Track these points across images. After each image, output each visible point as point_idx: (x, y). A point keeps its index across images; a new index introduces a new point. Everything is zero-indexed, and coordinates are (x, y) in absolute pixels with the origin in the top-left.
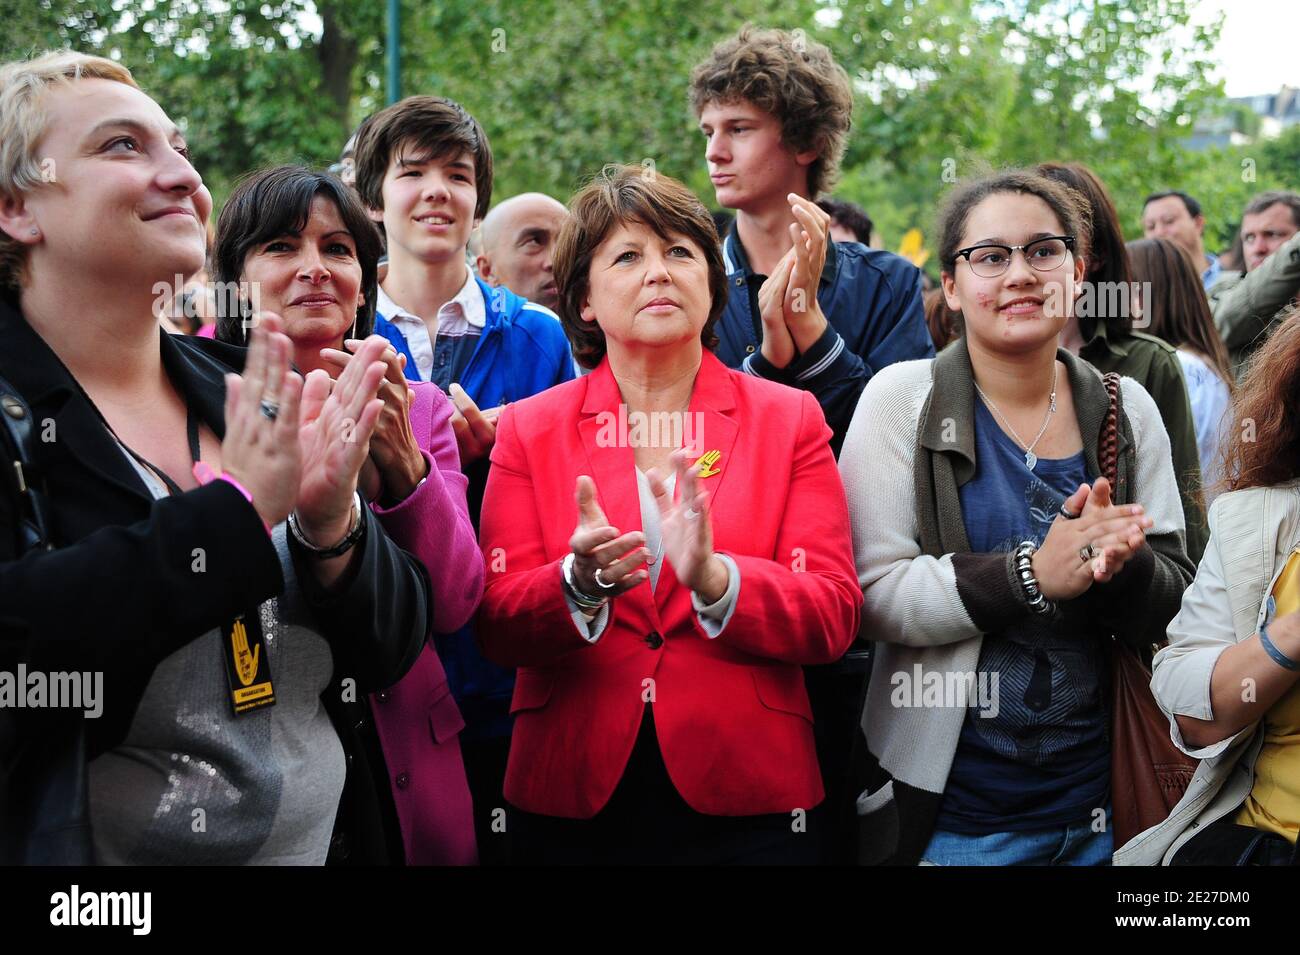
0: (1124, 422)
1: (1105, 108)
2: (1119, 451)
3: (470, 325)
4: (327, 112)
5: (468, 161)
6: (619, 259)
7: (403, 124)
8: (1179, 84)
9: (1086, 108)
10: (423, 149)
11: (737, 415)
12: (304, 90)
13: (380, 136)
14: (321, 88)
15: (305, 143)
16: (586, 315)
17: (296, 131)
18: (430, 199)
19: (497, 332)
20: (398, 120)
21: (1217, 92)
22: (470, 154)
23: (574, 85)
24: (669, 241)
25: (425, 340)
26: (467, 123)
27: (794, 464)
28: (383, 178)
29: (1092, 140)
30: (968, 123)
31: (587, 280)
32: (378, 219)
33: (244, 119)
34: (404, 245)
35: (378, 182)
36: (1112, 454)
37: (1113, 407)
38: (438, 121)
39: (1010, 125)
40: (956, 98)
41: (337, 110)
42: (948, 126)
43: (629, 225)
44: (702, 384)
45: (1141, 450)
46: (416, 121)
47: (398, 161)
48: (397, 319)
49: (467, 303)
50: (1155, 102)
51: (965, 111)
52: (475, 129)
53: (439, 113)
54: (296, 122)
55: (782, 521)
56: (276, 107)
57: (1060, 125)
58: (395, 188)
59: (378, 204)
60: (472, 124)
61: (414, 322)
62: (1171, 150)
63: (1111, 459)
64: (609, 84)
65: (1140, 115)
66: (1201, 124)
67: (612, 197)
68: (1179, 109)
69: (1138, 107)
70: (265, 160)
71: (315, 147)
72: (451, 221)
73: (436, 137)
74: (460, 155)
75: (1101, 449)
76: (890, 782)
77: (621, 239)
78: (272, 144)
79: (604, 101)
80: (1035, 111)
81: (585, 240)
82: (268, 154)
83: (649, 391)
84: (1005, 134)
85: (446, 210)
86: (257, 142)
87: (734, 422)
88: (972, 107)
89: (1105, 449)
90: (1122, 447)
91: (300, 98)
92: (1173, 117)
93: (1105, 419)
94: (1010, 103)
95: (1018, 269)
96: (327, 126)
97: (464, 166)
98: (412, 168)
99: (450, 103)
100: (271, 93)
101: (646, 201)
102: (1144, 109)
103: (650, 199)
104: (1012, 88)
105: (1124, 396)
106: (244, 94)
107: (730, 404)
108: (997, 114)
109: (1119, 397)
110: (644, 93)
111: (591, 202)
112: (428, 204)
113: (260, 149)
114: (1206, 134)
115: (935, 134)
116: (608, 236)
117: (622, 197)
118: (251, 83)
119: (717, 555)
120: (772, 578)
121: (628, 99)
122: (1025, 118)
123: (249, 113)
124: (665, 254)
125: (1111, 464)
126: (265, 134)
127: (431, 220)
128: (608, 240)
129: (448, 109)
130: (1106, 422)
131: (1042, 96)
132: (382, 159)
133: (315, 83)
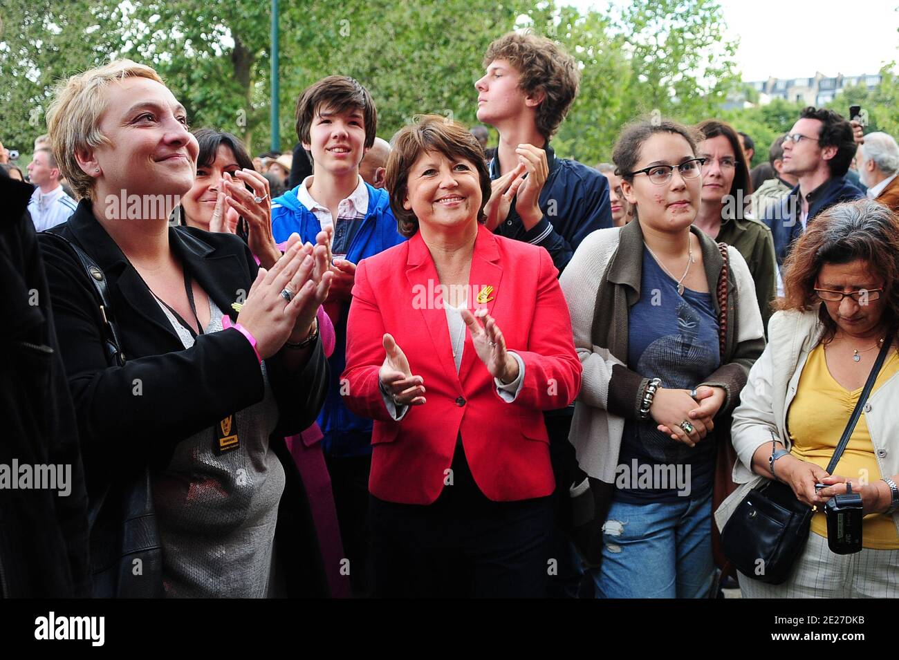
0: (730, 274)
1: (677, 85)
2: (729, 291)
3: (358, 212)
4: (237, 91)
5: (360, 114)
6: (425, 174)
7: (321, 94)
8: (718, 74)
9: (667, 85)
10: (332, 108)
11: (501, 263)
12: (224, 79)
13: (308, 101)
14: (233, 78)
15: (224, 108)
16: (407, 206)
17: (219, 102)
18: (335, 137)
19: (373, 217)
20: (318, 91)
21: (738, 79)
22: (360, 110)
23: (377, 71)
24: (455, 162)
25: (330, 222)
26: (359, 92)
27: (538, 292)
28: (310, 126)
29: (672, 104)
30: (604, 93)
31: (406, 186)
32: (309, 150)
33: (190, 96)
34: (321, 164)
35: (308, 127)
36: (724, 293)
37: (725, 265)
38: (342, 91)
39: (626, 94)
40: (597, 78)
41: (242, 89)
42: (593, 95)
43: (429, 152)
44: (479, 245)
45: (742, 290)
46: (328, 91)
47: (318, 115)
48: (314, 210)
49: (356, 199)
50: (706, 84)
51: (602, 86)
52: (364, 95)
53: (342, 87)
54: (219, 97)
55: (532, 326)
56: (208, 89)
57: (654, 94)
58: (317, 131)
59: (308, 141)
60: (362, 92)
61: (324, 211)
62: (714, 110)
63: (724, 296)
64: (398, 71)
65: (697, 90)
66: (729, 96)
67: (419, 136)
68: (718, 87)
69: (696, 86)
70: (203, 120)
71: (230, 111)
72: (349, 150)
73: (340, 100)
74: (354, 110)
75: (718, 290)
76: (587, 479)
77: (425, 162)
78: (206, 109)
79: (395, 81)
80: (640, 86)
81: (404, 162)
82: (203, 116)
83: (447, 251)
84: (624, 99)
85: (346, 144)
86: (198, 109)
87: (499, 267)
88: (606, 84)
89: (720, 290)
90: (730, 289)
91: (222, 83)
92: (715, 91)
93: (721, 273)
94: (627, 83)
95: (676, 179)
96: (237, 98)
97: (357, 116)
98: (325, 118)
99: (350, 80)
100: (205, 81)
101: (439, 137)
102: (699, 87)
103: (441, 136)
104: (629, 74)
105: (730, 258)
106: (191, 82)
107: (497, 256)
108: (620, 88)
109: (728, 259)
110: (418, 76)
111: (405, 140)
112: (335, 140)
113: (199, 112)
114: (731, 101)
115: (585, 99)
116: (417, 160)
117: (425, 136)
118: (194, 76)
119: (509, 353)
120: (539, 363)
121: (409, 79)
122: (634, 90)
123: (194, 92)
124: (452, 169)
125: (724, 299)
126: (202, 104)
127: (337, 150)
128: (418, 162)
129: (347, 83)
130: (722, 274)
131: (643, 79)
132: (309, 114)
133: (229, 75)
